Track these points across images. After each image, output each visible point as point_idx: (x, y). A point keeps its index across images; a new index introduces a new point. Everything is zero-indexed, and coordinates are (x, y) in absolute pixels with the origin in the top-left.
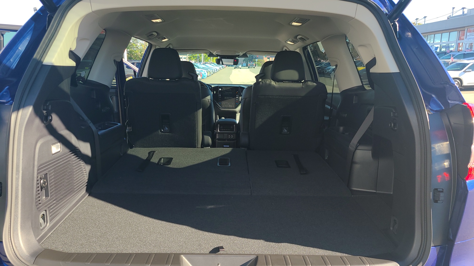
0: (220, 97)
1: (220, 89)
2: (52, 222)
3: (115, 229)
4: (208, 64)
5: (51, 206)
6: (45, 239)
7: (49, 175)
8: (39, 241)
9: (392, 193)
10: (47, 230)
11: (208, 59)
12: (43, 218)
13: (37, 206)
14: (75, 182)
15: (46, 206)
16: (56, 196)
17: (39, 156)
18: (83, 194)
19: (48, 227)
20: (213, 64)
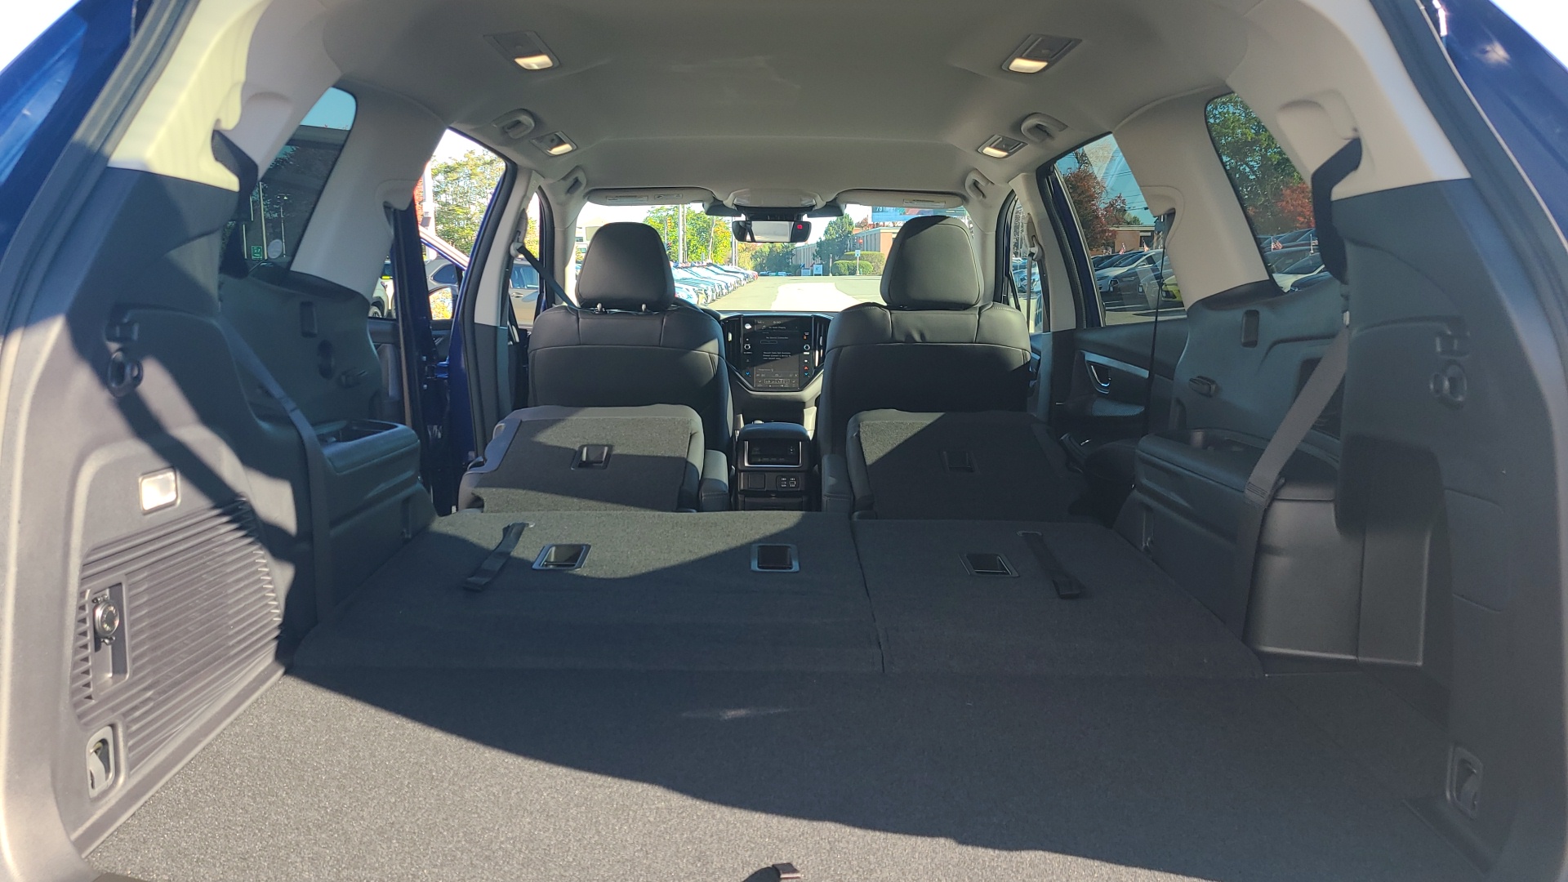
0: (748, 351)
1: (748, 327)
2: (137, 771)
3: (374, 798)
4: (700, 268)
5: (135, 708)
6: (106, 835)
7: (130, 589)
8: (81, 844)
9: (1420, 664)
10: (117, 803)
11: (699, 250)
12: (104, 759)
13: (76, 705)
14: (230, 623)
15: (113, 709)
16: (155, 672)
17: (89, 515)
18: (263, 671)
19: (120, 790)
20: (716, 266)
